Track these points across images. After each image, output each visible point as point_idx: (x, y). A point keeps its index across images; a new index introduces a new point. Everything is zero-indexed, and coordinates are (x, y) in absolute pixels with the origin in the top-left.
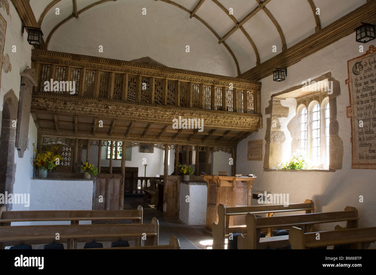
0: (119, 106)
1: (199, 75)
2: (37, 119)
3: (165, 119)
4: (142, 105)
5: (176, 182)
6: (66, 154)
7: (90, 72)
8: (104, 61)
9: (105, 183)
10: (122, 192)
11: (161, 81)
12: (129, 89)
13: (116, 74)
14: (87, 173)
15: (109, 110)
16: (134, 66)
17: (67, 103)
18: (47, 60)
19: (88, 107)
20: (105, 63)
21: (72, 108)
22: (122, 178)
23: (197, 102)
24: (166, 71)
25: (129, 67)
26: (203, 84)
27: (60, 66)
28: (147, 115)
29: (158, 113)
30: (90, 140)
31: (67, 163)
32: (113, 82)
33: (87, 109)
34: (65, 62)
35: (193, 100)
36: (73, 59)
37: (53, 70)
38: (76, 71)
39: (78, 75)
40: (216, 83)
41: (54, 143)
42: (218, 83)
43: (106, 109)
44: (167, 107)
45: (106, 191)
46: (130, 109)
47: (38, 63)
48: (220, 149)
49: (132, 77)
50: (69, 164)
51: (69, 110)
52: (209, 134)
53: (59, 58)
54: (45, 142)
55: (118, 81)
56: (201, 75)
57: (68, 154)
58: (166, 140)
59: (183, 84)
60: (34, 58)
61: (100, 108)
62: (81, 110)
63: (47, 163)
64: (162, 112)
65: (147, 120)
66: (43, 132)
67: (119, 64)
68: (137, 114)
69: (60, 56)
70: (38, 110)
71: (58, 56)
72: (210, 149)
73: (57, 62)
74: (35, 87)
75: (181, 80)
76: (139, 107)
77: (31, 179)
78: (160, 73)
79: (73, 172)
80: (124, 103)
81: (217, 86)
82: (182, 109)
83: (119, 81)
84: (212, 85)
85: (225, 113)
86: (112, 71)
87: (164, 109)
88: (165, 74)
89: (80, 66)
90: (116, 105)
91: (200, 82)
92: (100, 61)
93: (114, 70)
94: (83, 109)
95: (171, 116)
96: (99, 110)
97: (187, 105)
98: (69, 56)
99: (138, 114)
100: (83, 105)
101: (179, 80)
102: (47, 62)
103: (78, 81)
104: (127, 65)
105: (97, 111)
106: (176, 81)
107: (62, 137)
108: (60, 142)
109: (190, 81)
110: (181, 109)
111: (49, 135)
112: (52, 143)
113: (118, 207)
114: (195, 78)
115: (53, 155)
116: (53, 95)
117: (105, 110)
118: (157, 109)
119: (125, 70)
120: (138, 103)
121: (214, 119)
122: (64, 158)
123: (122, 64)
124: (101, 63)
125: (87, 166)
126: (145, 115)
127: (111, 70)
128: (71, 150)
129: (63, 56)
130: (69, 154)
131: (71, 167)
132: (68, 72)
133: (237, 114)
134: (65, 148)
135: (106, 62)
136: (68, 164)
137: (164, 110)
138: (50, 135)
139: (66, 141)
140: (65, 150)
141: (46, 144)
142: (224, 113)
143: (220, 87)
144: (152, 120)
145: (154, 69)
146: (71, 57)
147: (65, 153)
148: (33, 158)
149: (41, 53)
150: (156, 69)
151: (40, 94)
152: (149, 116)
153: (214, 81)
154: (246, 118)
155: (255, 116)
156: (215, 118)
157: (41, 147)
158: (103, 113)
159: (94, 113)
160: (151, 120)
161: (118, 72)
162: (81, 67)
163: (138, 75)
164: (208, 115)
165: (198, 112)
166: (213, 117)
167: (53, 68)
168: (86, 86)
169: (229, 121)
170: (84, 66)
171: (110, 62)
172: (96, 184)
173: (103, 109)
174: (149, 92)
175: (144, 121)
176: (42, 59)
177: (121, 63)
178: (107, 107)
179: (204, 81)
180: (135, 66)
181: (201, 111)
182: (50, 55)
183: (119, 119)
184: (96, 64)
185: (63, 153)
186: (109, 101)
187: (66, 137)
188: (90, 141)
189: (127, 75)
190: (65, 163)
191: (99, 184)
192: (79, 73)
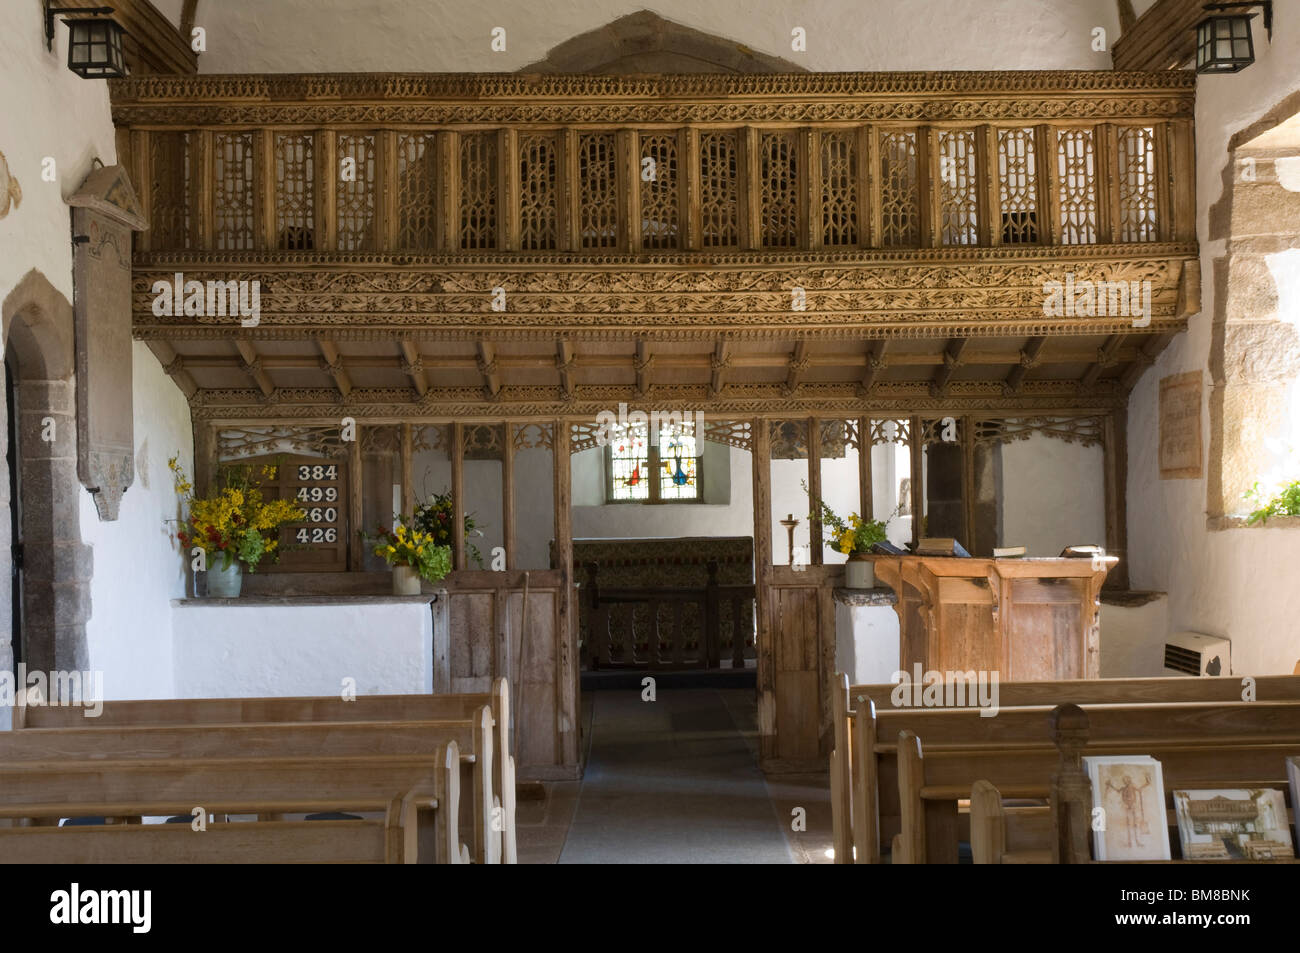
0: (487, 275)
1: (847, 88)
2: (173, 359)
3: (698, 312)
4: (585, 261)
5: (814, 596)
6: (317, 492)
7: (352, 141)
8: (402, 90)
9: (488, 613)
10: (565, 646)
11: (669, 142)
12: (524, 196)
13: (465, 136)
14: (402, 571)
15: (445, 298)
16: (535, 90)
17: (269, 285)
18: (173, 114)
19: (359, 295)
20: (411, 96)
21: (295, 303)
22: (563, 588)
23: (844, 222)
24: (685, 90)
25: (513, 97)
26: (870, 126)
27: (227, 133)
28: (614, 304)
29: (661, 292)
30: (412, 425)
31: (321, 532)
32: (453, 172)
33: (357, 302)
34: (246, 115)
35: (826, 209)
36: (274, 96)
37: (200, 154)
38: (294, 144)
39: (304, 163)
40: (939, 115)
41: (262, 451)
42: (949, 111)
43: (432, 296)
44: (696, 261)
45: (493, 645)
46: (533, 287)
47: (142, 133)
48: (1038, 425)
49: (533, 142)
50: (331, 538)
51: (283, 312)
52: (945, 360)
53: (218, 98)
54: (227, 447)
55: (474, 166)
56: (855, 87)
57: (325, 496)
58: (751, 401)
59: (774, 139)
60: (122, 115)
61: (407, 292)
62: (332, 308)
63: (234, 537)
64: (676, 287)
65: (618, 324)
66: (215, 410)
67: (472, 90)
68: (566, 301)
69: (222, 92)
70: (166, 324)
71: (214, 92)
72: (981, 430)
73: (212, 118)
74: (142, 232)
75: (762, 126)
76: (570, 275)
77: (173, 606)
78: (657, 105)
79: (348, 569)
80: (505, 261)
81: (947, 124)
82: (771, 258)
83: (478, 167)
84: (919, 128)
85: (988, 256)
86: (444, 128)
87: (687, 269)
88: (683, 105)
89: (307, 122)
90: (473, 275)
91: (916, 117)
92: (385, 89)
93: (454, 121)
94: (338, 302)
95: (723, 298)
96: (406, 303)
97: (797, 242)
98: (257, 88)
99: (574, 303)
100: (336, 290)
101: (751, 125)
102: (176, 123)
103: (310, 186)
104: (505, 89)
105: (396, 305)
106: (737, 129)
107: (290, 422)
108: (286, 447)
109: (808, 119)
110: (766, 260)
111: (236, 417)
112: (254, 449)
113: (551, 717)
114: (829, 106)
115: (260, 501)
116: (210, 260)
117: (430, 301)
118: (654, 274)
119: (499, 112)
120: (569, 255)
121: (937, 291)
122: (310, 512)
123: (484, 88)
124: (394, 95)
125: (402, 541)
126: (604, 306)
127: (441, 121)
128: (333, 476)
129: (235, 89)
130: (328, 492)
131: (342, 548)
132: (262, 155)
133: (1051, 255)
134: (308, 469)
135: (411, 89)
136: (327, 535)
137: (686, 273)
138: (242, 417)
139: (312, 439)
140: (311, 479)
141: (230, 458)
142: (980, 256)
143: (962, 130)
144: (639, 324)
145: (629, 90)
146: (266, 91)
147: (313, 492)
148: (179, 520)
149: (147, 92)
150: (637, 90)
151: (163, 260)
152: (622, 307)
153: (925, 105)
154: (1105, 269)
155: (1155, 254)
156: (937, 287)
157: (211, 473)
158: (422, 315)
159: (386, 315)
160: (634, 324)
161: (471, 127)
162: (313, 127)
163: (560, 127)
164: (901, 274)
165: (849, 265)
166: (928, 282)
167: (200, 146)
168: (342, 203)
169: (1012, 292)
170: (323, 122)
171: (428, 90)
172: (451, 619)
173: (422, 298)
174: (617, 199)
175: (607, 332)
176: (152, 114)
177: (476, 88)
178: (436, 287)
179: (876, 112)
180: (540, 90)
181: (861, 258)
182: (183, 91)
183: (497, 331)
184: (373, 106)
185: (304, 490)
186: (442, 261)
187: (310, 422)
188: (412, 431)
189: (514, 135)
190: (314, 532)
191: (461, 615)
192: (309, 154)
